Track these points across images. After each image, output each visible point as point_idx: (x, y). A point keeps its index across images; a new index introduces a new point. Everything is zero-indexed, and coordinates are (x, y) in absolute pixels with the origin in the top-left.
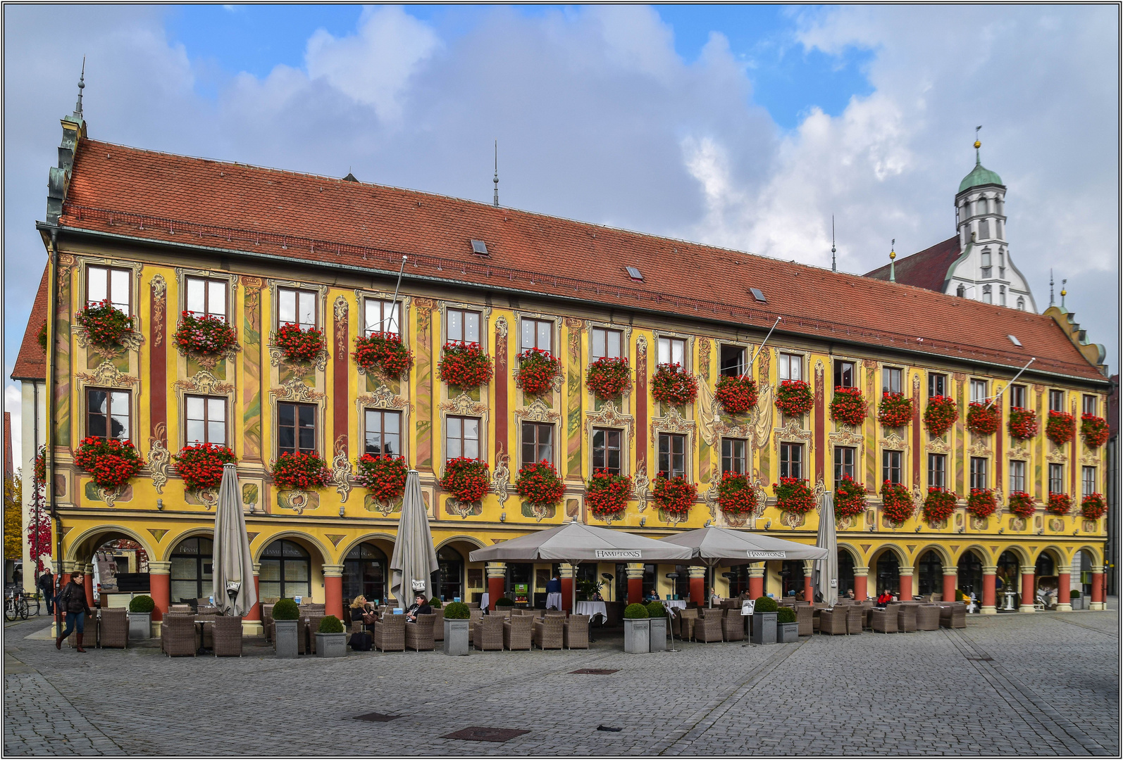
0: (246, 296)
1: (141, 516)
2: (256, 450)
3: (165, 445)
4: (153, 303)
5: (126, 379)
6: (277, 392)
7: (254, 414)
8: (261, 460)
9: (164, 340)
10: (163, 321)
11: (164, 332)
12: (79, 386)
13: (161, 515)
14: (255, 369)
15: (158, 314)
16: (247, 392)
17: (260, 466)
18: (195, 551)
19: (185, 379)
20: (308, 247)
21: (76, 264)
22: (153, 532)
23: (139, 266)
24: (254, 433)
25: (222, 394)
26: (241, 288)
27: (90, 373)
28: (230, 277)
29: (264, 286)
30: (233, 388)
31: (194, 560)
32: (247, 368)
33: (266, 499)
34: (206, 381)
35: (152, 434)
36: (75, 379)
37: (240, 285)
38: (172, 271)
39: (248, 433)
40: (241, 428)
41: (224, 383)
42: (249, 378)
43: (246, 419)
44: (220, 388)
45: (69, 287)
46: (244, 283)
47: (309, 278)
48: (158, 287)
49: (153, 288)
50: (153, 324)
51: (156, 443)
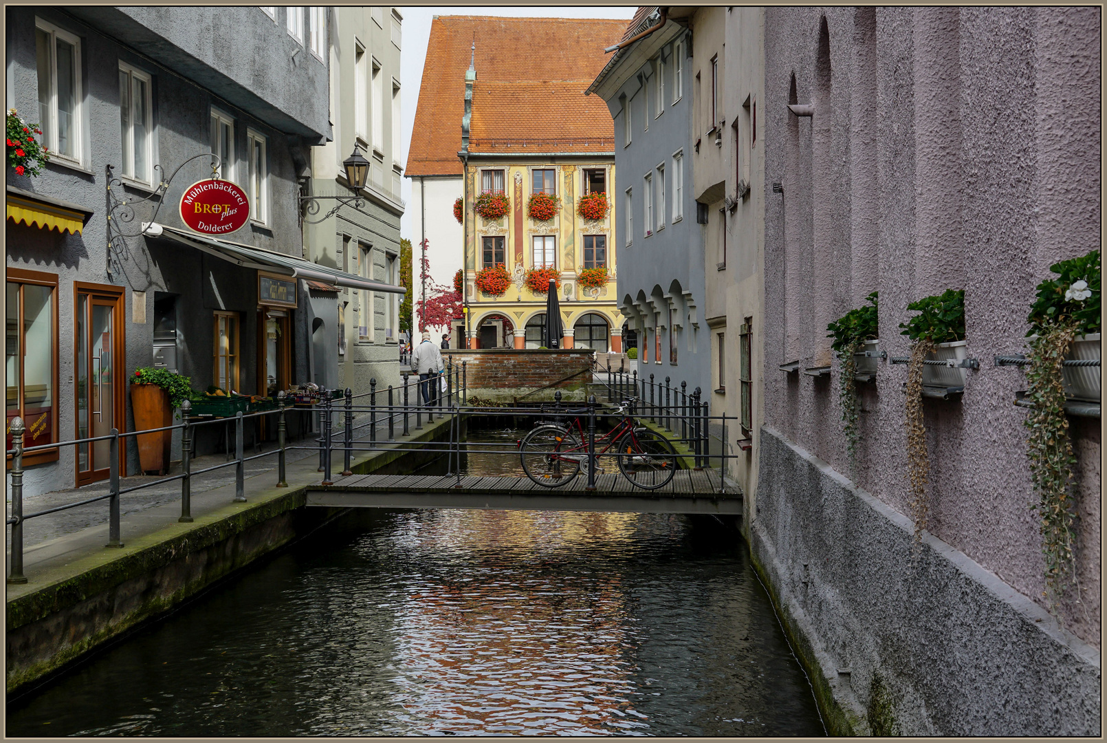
0: (565, 177)
1: (510, 305)
2: (572, 264)
3: (522, 265)
4: (515, 187)
5: (502, 231)
6: (583, 230)
7: (570, 244)
8: (574, 270)
9: (521, 207)
10: (521, 196)
11: (521, 202)
12: (479, 236)
13: (519, 303)
14: (571, 218)
15: (518, 193)
16: (566, 231)
17: (574, 273)
18: (540, 323)
19: (533, 227)
20: (600, 143)
21: (476, 171)
22: (516, 313)
23: (508, 168)
24: (571, 255)
25: (553, 234)
26: (562, 172)
27: (484, 229)
28: (555, 167)
29: (575, 170)
30: (559, 230)
31: (539, 328)
32: (566, 218)
33: (577, 293)
34: (544, 228)
35: (516, 259)
36: (477, 233)
37: (562, 171)
38: (525, 168)
39: (567, 255)
40: (563, 252)
41: (553, 228)
42: (567, 223)
43: (566, 247)
44: (552, 231)
45: (473, 184)
46: (564, 169)
47: (600, 162)
48: (518, 178)
49: (515, 179)
50: (515, 199)
51: (518, 264)
